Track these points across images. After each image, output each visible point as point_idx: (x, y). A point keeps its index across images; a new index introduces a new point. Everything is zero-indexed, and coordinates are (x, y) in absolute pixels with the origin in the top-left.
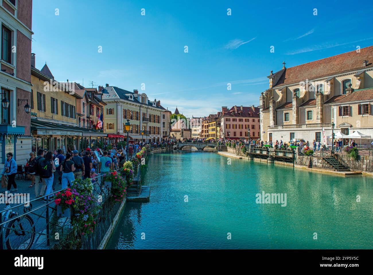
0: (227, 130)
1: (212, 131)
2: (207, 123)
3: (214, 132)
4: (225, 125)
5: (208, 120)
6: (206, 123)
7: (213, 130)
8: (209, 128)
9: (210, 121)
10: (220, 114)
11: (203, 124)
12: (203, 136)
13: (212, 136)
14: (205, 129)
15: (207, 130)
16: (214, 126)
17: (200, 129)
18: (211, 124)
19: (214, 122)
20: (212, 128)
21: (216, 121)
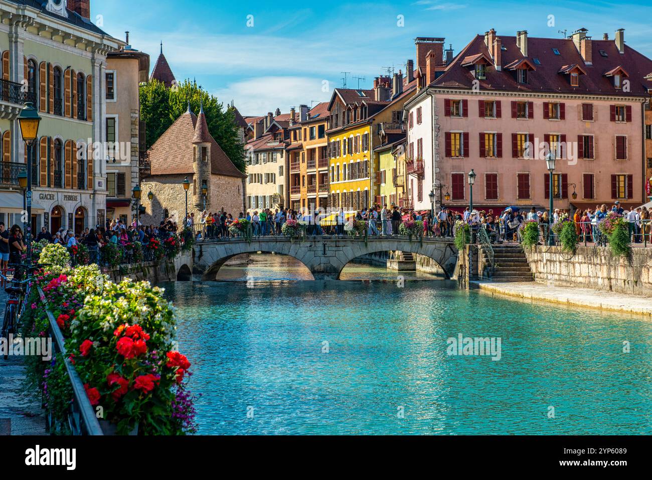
0: (453, 165)
1: (352, 176)
2: (321, 135)
3: (363, 184)
4: (443, 140)
5: (327, 119)
6: (312, 138)
7: (356, 171)
8: (334, 162)
9: (340, 122)
10: (390, 86)
11: (294, 144)
12: (299, 205)
13: (351, 203)
14: (311, 166)
15: (323, 175)
16: (363, 151)
17: (281, 167)
18: (345, 138)
19: (359, 130)
20: (352, 162)
21: (371, 123)
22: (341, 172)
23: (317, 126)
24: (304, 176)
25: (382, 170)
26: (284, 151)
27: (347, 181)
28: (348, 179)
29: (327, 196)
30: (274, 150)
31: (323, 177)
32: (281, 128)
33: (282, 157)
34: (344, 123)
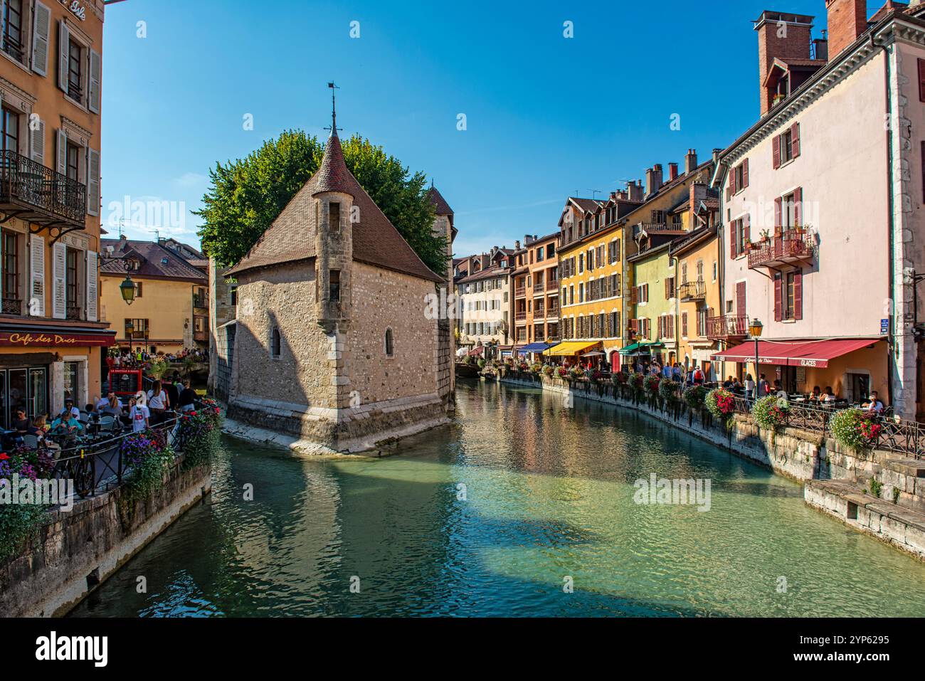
1: (591, 297)
2: (550, 254)
5: (557, 236)
6: (539, 259)
7: (596, 290)
8: (565, 283)
9: (575, 235)
11: (519, 268)
12: (525, 332)
13: (590, 328)
14: (538, 290)
15: (552, 298)
16: (610, 262)
17: (506, 294)
18: (582, 253)
19: (604, 238)
20: (592, 279)
21: (624, 224)
22: (577, 292)
23: (545, 246)
24: (530, 301)
25: (639, 284)
26: (509, 277)
27: (584, 302)
28: (587, 300)
29: (557, 321)
30: (499, 277)
31: (553, 301)
32: (505, 254)
33: (507, 283)
34: (580, 235)
